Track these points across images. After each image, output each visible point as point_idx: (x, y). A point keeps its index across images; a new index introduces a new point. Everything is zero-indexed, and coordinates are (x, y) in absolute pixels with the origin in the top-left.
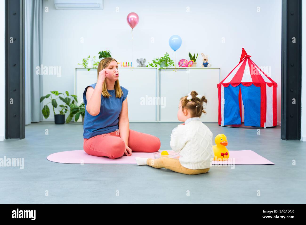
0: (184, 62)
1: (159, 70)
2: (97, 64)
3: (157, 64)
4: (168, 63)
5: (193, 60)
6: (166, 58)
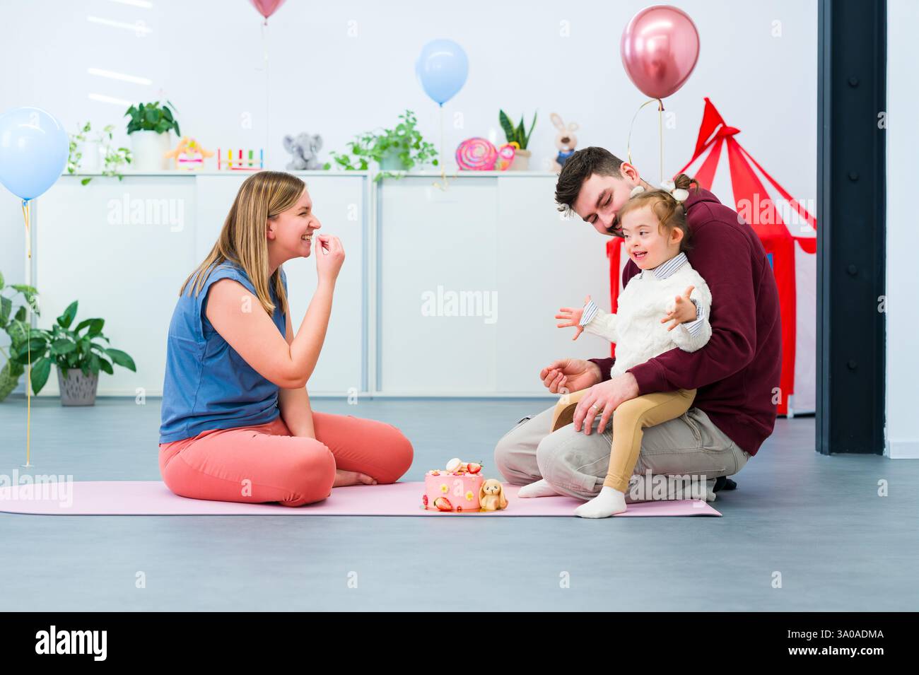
0: (480, 151)
1: (375, 184)
2: (118, 156)
3: (367, 159)
4: (414, 153)
5: (518, 141)
6: (406, 133)
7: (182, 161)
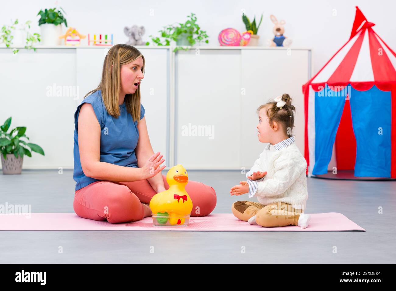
0: (232, 36)
1: (174, 53)
2: (33, 38)
3: (169, 39)
4: (195, 36)
5: (252, 30)
6: (191, 25)
7: (69, 40)
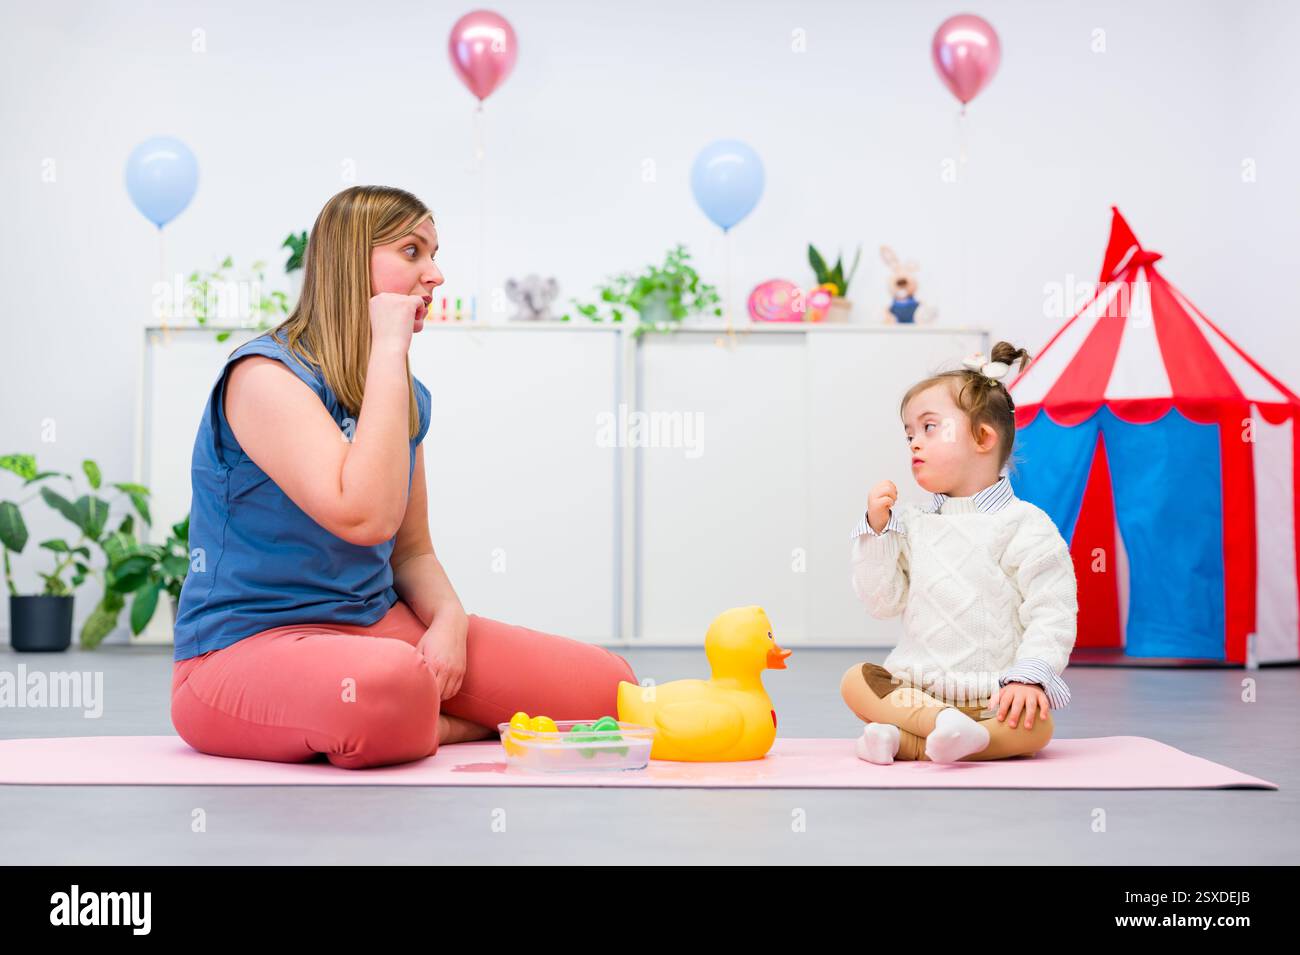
0: (780, 298)
1: (633, 342)
2: (270, 303)
3: (622, 308)
4: (688, 299)
5: (834, 284)
6: (677, 270)
